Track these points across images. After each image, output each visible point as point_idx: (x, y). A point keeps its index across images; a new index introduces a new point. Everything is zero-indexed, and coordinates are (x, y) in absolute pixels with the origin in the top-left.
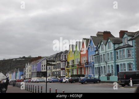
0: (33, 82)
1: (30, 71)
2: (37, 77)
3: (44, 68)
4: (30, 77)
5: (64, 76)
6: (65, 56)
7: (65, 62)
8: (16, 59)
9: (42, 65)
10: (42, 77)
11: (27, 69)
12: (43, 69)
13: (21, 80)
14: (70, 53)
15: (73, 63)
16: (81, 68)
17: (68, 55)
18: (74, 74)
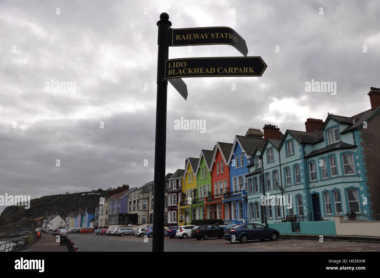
0: (110, 234)
1: (107, 213)
2: (119, 224)
3: (134, 208)
4: (106, 224)
5: (175, 222)
6: (178, 181)
7: (177, 193)
8: (87, 193)
9: (129, 201)
10: (129, 225)
11: (100, 210)
12: (132, 209)
13: (90, 229)
14: (188, 175)
15: (195, 195)
16: (214, 206)
17: (184, 178)
18: (197, 218)
